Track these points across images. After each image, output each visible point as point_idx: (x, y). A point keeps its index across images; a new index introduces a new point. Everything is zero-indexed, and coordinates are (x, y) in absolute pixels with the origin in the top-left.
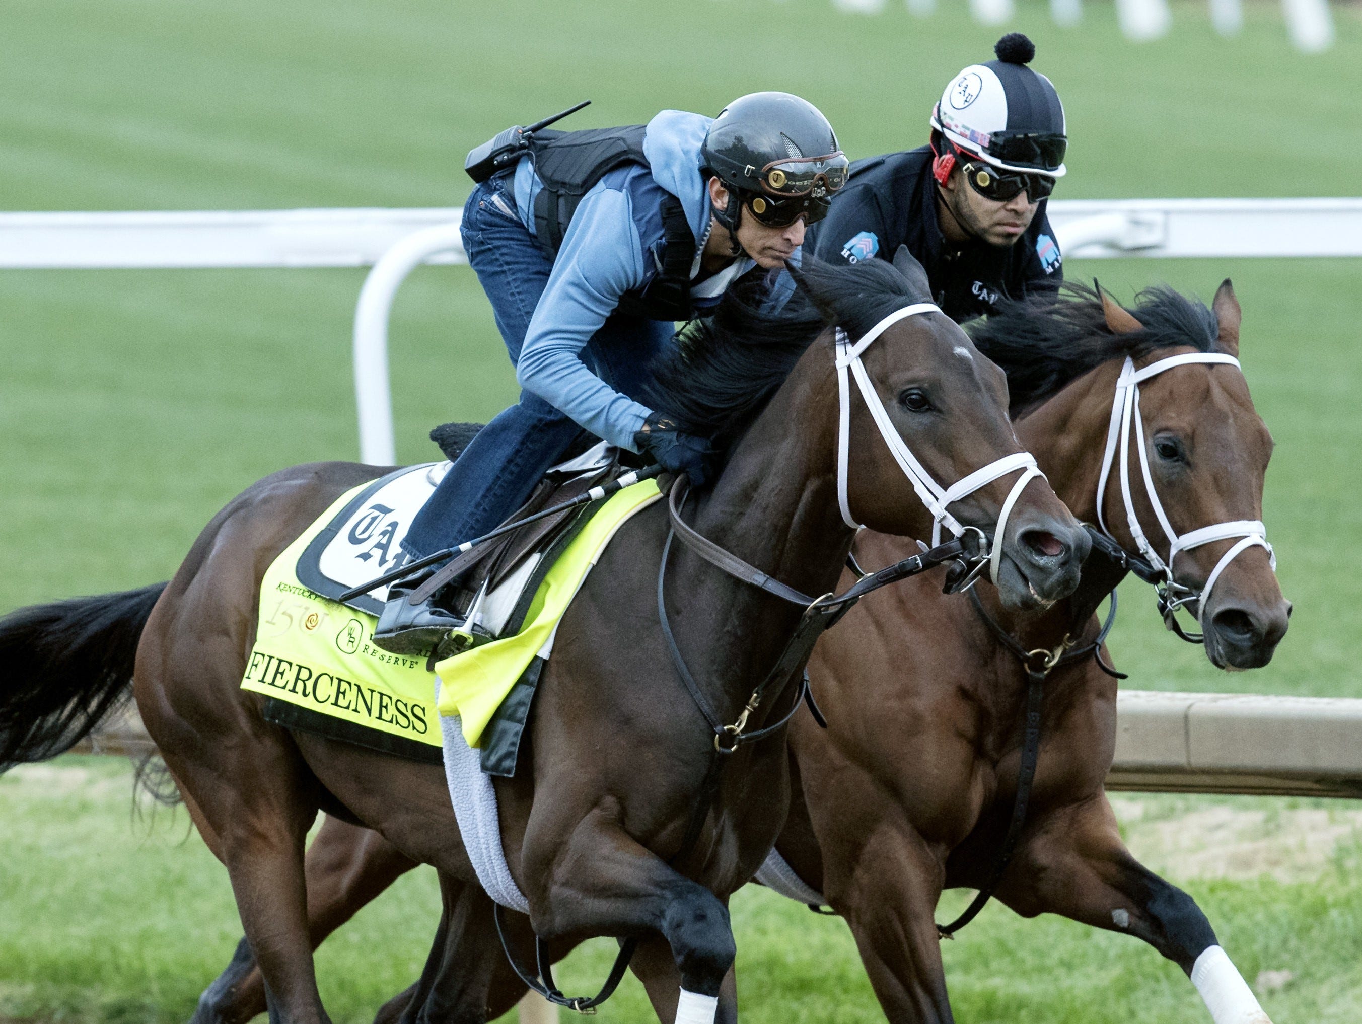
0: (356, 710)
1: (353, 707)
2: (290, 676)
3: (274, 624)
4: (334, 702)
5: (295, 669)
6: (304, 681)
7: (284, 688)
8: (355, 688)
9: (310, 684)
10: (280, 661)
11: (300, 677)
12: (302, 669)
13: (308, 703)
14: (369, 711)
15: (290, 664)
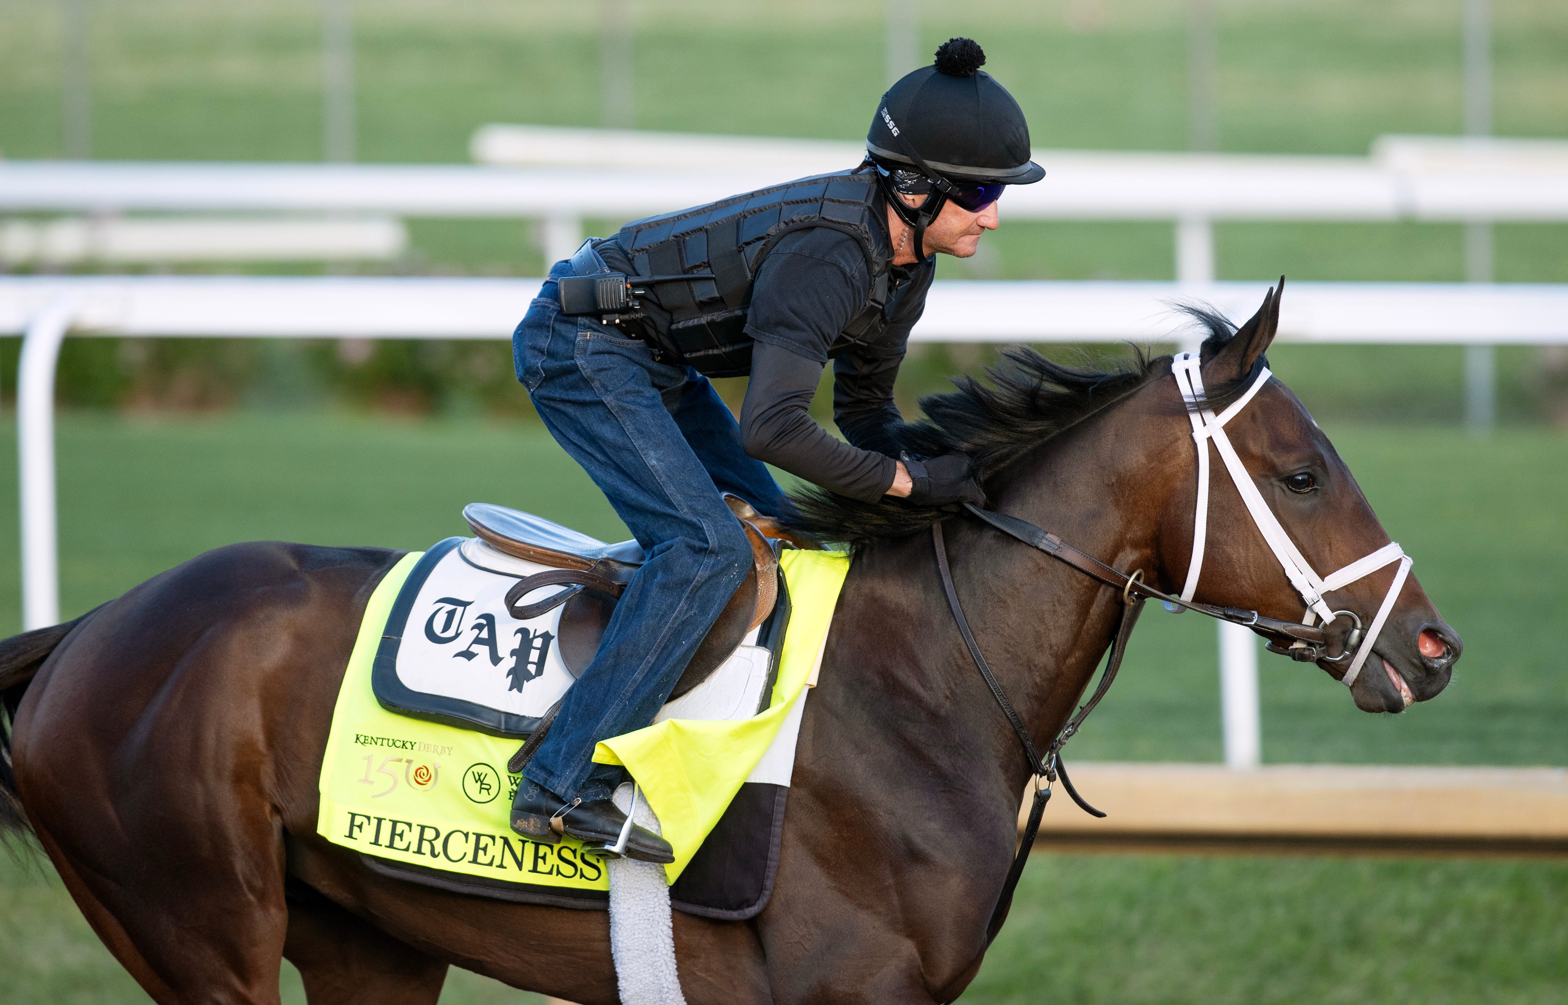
0: (501, 866)
1: (497, 862)
2: (412, 837)
3: (372, 783)
4: (471, 860)
5: (416, 830)
6: (430, 841)
7: (407, 849)
8: (500, 842)
9: (438, 845)
10: (395, 823)
11: (425, 837)
12: (426, 829)
13: (440, 864)
14: (520, 865)
15: (410, 825)
